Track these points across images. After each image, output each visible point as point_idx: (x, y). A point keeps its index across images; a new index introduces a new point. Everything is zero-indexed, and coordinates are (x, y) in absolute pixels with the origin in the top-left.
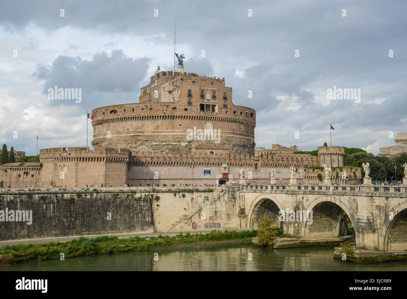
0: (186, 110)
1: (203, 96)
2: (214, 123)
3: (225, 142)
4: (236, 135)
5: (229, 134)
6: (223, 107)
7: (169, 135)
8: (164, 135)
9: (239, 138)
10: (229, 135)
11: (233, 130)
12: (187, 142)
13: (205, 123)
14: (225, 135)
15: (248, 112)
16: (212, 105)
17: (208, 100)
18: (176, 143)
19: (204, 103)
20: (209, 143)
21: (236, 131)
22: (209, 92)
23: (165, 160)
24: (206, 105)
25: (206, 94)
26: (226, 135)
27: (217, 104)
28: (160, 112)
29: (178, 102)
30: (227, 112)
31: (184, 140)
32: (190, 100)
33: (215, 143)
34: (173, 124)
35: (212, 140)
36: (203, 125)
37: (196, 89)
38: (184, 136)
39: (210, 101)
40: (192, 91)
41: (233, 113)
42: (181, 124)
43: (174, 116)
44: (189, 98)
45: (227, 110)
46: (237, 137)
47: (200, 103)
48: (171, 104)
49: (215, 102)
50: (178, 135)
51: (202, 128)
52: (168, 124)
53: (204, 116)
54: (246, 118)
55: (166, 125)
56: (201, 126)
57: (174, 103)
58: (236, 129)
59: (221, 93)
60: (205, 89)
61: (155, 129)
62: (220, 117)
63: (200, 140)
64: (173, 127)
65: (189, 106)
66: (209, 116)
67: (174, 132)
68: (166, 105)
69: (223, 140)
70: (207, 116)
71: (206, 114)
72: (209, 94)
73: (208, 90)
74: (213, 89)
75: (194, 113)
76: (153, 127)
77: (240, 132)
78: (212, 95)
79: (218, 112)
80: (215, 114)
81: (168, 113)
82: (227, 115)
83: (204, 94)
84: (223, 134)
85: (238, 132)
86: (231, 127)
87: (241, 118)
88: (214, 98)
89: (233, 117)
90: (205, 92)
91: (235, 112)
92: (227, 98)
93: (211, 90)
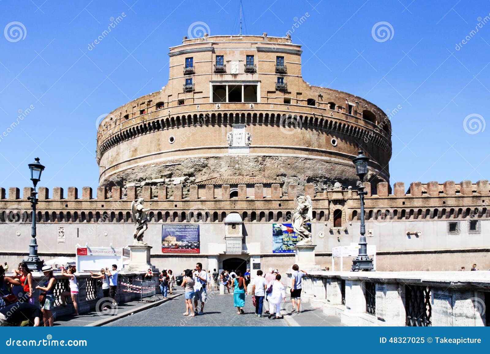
0: (181, 102)
1: (220, 69)
2: (251, 128)
3: (282, 171)
4: (317, 155)
5: (295, 153)
6: (274, 90)
7: (151, 164)
8: (144, 166)
10: (295, 155)
11: (309, 143)
12: (185, 175)
13: (228, 129)
14: (283, 155)
15: (354, 105)
16: (245, 86)
17: (235, 75)
18: (162, 180)
19: (224, 84)
20: (240, 174)
21: (316, 144)
22: (238, 56)
23: (64, 206)
24: (229, 86)
25: (228, 62)
26: (286, 155)
28: (136, 119)
29: (165, 89)
30: (287, 101)
31: (180, 172)
32: (189, 79)
33: (254, 175)
34: (159, 139)
35: (246, 168)
36: (223, 135)
37: (203, 53)
38: (178, 163)
39: (239, 78)
40: (195, 60)
41: (305, 104)
42: (173, 137)
43: (158, 121)
44: (187, 77)
45: (287, 96)
46: (322, 160)
47: (213, 84)
48: (154, 96)
49: (253, 78)
50: (167, 162)
51: (221, 142)
52: (151, 142)
53: (222, 113)
54: (347, 118)
55: (147, 145)
56: (217, 137)
57: (159, 93)
58: (315, 140)
59: (270, 58)
60: (228, 52)
61: (132, 156)
62: (268, 112)
63: (214, 169)
64: (159, 145)
65: (187, 93)
66: (238, 112)
67: (161, 157)
68: (146, 101)
69: (276, 166)
70: (232, 112)
71: (228, 107)
72: (238, 63)
73: (234, 52)
74: (246, 49)
75: (198, 106)
76: (129, 152)
77: (329, 150)
78: (245, 63)
79: (261, 100)
80: (253, 105)
81: (149, 116)
82: (288, 108)
83: (225, 63)
84: (276, 153)
85: (322, 148)
86: (301, 135)
87: (330, 115)
88: (249, 69)
89: (307, 111)
90: (226, 58)
91: (312, 102)
92: (288, 69)
93: (242, 53)
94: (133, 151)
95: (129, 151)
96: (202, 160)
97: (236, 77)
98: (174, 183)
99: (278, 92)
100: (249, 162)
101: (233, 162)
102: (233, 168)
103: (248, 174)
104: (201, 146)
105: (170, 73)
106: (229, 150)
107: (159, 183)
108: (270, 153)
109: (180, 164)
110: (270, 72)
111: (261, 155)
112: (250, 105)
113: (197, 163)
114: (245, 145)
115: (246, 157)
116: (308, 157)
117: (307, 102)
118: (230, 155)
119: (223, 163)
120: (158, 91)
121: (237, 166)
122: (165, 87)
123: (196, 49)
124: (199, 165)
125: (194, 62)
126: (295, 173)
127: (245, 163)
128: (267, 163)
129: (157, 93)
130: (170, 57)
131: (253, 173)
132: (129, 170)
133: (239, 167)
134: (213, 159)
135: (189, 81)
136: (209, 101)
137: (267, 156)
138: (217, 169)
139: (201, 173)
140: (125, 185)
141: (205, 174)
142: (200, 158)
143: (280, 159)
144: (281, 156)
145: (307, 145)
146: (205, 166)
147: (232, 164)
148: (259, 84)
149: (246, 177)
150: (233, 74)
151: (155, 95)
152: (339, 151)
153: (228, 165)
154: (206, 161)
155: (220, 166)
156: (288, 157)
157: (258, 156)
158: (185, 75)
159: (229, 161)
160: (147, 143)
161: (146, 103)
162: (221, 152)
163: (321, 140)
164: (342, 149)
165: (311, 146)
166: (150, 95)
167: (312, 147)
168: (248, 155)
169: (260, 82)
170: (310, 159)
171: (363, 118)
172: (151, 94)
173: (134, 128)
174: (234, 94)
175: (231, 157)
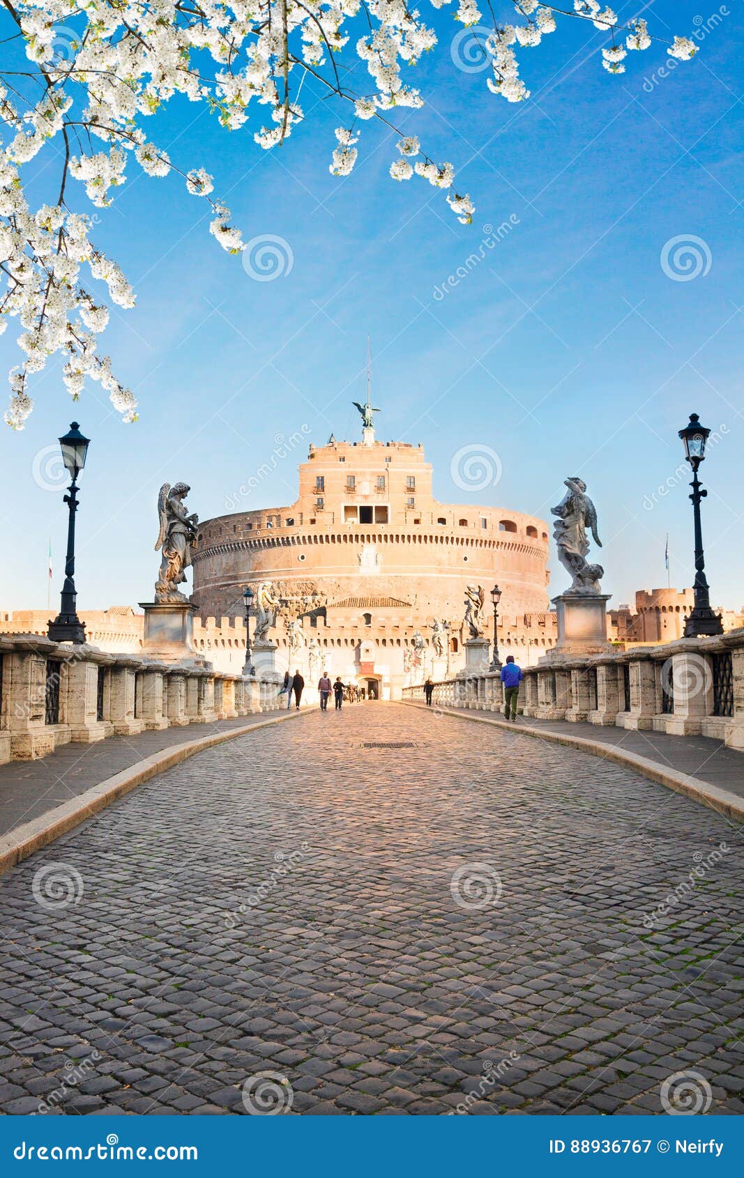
0: (313, 521)
1: (351, 489)
2: (382, 548)
4: (448, 573)
5: (425, 572)
6: (404, 510)
7: (279, 581)
10: (425, 575)
11: (439, 562)
12: (317, 594)
13: (359, 549)
14: (413, 575)
15: (489, 517)
16: (376, 507)
17: (366, 497)
19: (355, 504)
21: (446, 562)
22: (368, 477)
25: (359, 483)
26: (417, 575)
28: (262, 531)
29: (295, 506)
30: (417, 521)
31: (311, 591)
32: (320, 498)
33: (385, 595)
34: (288, 555)
35: (377, 588)
36: (354, 554)
37: (334, 473)
38: (309, 582)
39: (370, 500)
40: (326, 480)
41: (436, 523)
42: (304, 554)
43: (287, 538)
44: (318, 496)
45: (417, 516)
46: (452, 578)
47: (344, 504)
48: (283, 511)
49: (384, 499)
50: (297, 580)
51: (352, 562)
52: (278, 556)
53: (354, 534)
54: (480, 533)
55: (274, 559)
56: (349, 557)
57: (289, 509)
58: (446, 558)
59: (401, 479)
60: (359, 473)
61: (255, 569)
62: (398, 533)
63: (345, 589)
64: (288, 561)
65: (319, 513)
66: (369, 533)
67: (291, 574)
68: (274, 514)
69: (407, 586)
70: (363, 533)
71: (360, 529)
72: (369, 483)
73: (365, 473)
74: (377, 470)
77: (460, 567)
78: (376, 483)
79: (392, 521)
80: (384, 526)
81: (277, 531)
82: (418, 528)
83: (357, 484)
84: (407, 573)
85: (453, 566)
86: (431, 554)
87: (462, 532)
88: (380, 488)
89: (438, 530)
90: (357, 480)
91: (442, 521)
92: (417, 489)
93: (373, 474)
96: (334, 580)
99: (408, 513)
100: (380, 582)
101: (364, 581)
102: (365, 588)
103: (379, 594)
104: (332, 565)
106: (361, 570)
107: (289, 600)
108: (401, 573)
109: (312, 584)
110: (401, 492)
111: (393, 575)
112: (381, 526)
113: (329, 583)
115: (377, 578)
116: (439, 576)
117: (437, 521)
118: (361, 575)
119: (354, 583)
121: (368, 586)
123: (327, 468)
124: (331, 585)
127: (376, 583)
128: (398, 583)
129: (286, 508)
131: (384, 593)
132: (251, 583)
133: (370, 588)
134: (344, 579)
135: (320, 500)
136: (340, 521)
137: (398, 576)
138: (349, 590)
139: (333, 592)
141: (336, 593)
142: (331, 577)
143: (410, 579)
145: (437, 564)
146: (337, 586)
147: (364, 584)
148: (390, 505)
150: (364, 495)
151: (284, 509)
152: (471, 568)
153: (359, 584)
154: (337, 581)
155: (351, 586)
157: (389, 576)
158: (315, 494)
159: (361, 581)
160: (274, 557)
162: (352, 572)
163: (451, 558)
164: (474, 565)
167: (442, 566)
169: (391, 502)
170: (441, 578)
171: (499, 529)
173: (259, 541)
174: (366, 515)
175: (362, 578)
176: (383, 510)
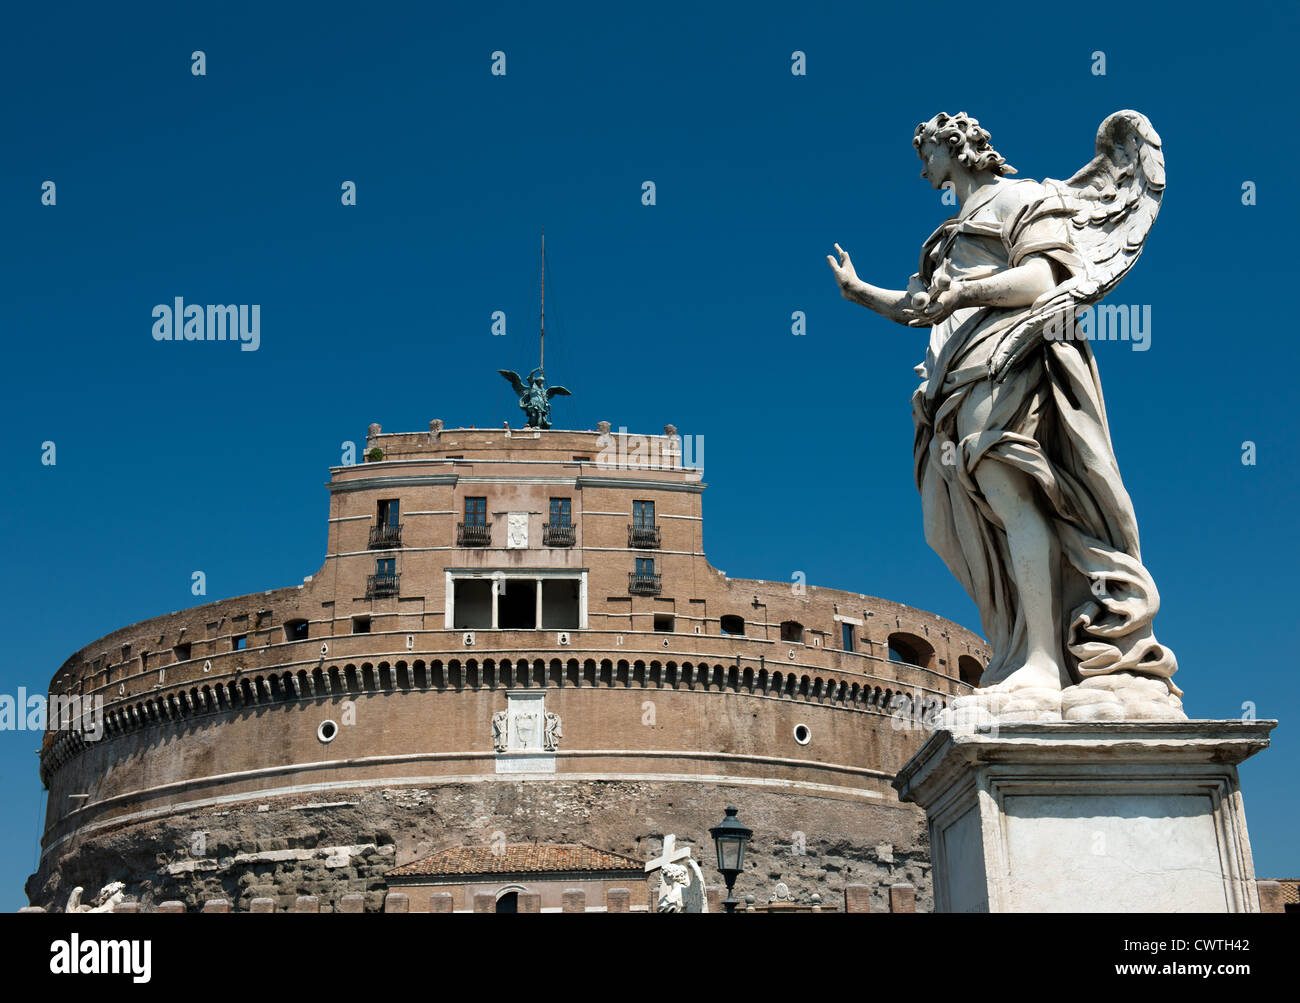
0: (362, 625)
1: (475, 536)
2: (563, 701)
4: (752, 774)
5: (686, 771)
6: (625, 593)
7: (257, 803)
8: (233, 809)
9: (780, 792)
10: (687, 777)
11: (727, 741)
12: (365, 840)
13: (494, 704)
14: (652, 777)
15: (858, 622)
16: (544, 582)
17: (517, 553)
18: (291, 855)
19: (485, 576)
20: (528, 837)
21: (748, 743)
22: (526, 500)
24: (500, 582)
25: (499, 515)
26: (662, 777)
27: (585, 574)
28: (217, 661)
29: (313, 584)
30: (663, 624)
31: (347, 830)
32: (387, 560)
33: (569, 837)
34: (288, 727)
35: (546, 817)
36: (480, 719)
37: (428, 489)
38: (344, 803)
39: (528, 562)
40: (404, 509)
41: (715, 629)
42: (334, 723)
43: (288, 675)
44: (381, 553)
45: (664, 610)
46: (765, 789)
47: (454, 577)
48: (279, 600)
49: (567, 561)
50: (309, 799)
51: (474, 740)
52: (260, 733)
53: (480, 659)
54: (838, 662)
55: (249, 741)
56: (465, 727)
57: (295, 593)
58: (746, 729)
59: (616, 507)
60: (499, 489)
61: (192, 775)
62: (608, 657)
63: (453, 820)
64: (287, 745)
65: (379, 601)
66: (524, 656)
67: (291, 783)
68: (253, 611)
69: (632, 811)
70: (507, 656)
71: (497, 644)
72: (525, 518)
73: (515, 489)
74: (550, 482)
75: (411, 639)
76: (182, 759)
77: (789, 757)
78: (545, 518)
79: (589, 623)
80: (567, 635)
81: (259, 657)
82: (666, 644)
83: (490, 519)
84: (633, 771)
85: (768, 754)
86: (705, 719)
87: (788, 659)
88: (558, 536)
89: (720, 651)
90: (493, 506)
91: (733, 624)
92: (664, 535)
93: (537, 491)
94: (197, 757)
95: (183, 755)
96: (418, 795)
97: (521, 559)
98: (330, 863)
99: (637, 599)
100: (555, 799)
101: (506, 798)
102: (509, 818)
103: (551, 834)
104: (414, 752)
105: (330, 538)
106: (499, 764)
107: (281, 862)
108: (616, 771)
109: (352, 806)
110: (616, 544)
111: (590, 779)
112: (560, 636)
113: (402, 804)
114: (541, 751)
115: (547, 787)
116: (726, 781)
117: (719, 625)
118: (499, 779)
119: (478, 803)
120: (293, 588)
121: (519, 812)
122: (314, 577)
123: (409, 477)
124: (409, 809)
125: (402, 512)
126: (688, 829)
127: (543, 803)
128: (606, 802)
129: (287, 591)
130: (333, 493)
131: (565, 832)
132: (180, 818)
133: (525, 815)
134: (449, 791)
135: (386, 565)
136: (442, 624)
137: (606, 782)
138: (462, 822)
139: (413, 831)
140: (162, 865)
141: (423, 835)
142: (410, 788)
143: (643, 789)
144: (647, 782)
145: (723, 747)
146: (427, 811)
147: (506, 806)
148: (584, 577)
149: (544, 844)
150: (513, 549)
151: (279, 596)
152: (819, 760)
153: (493, 808)
154: (429, 799)
155: (470, 812)
156: (667, 782)
157: (581, 782)
158: (372, 548)
159: (497, 797)
160: (248, 735)
161: (252, 618)
162: (473, 772)
163: (763, 732)
164: (826, 754)
165: (733, 748)
166: (264, 596)
167: (737, 753)
168: (553, 778)
169: (588, 571)
170: (733, 787)
171: (890, 658)
172: (268, 593)
173: (206, 689)
174: (518, 606)
175: (502, 786)
176: (563, 595)
